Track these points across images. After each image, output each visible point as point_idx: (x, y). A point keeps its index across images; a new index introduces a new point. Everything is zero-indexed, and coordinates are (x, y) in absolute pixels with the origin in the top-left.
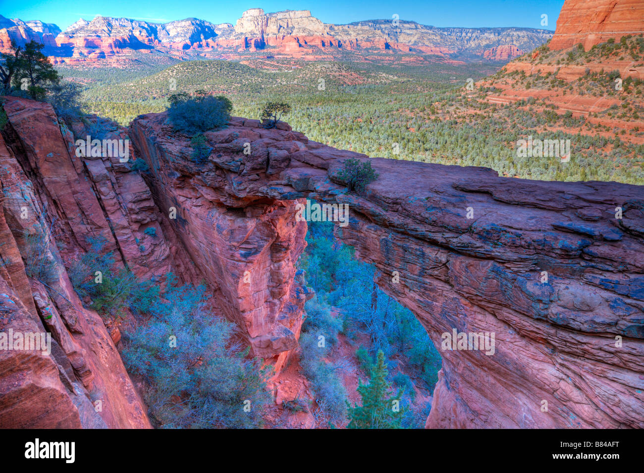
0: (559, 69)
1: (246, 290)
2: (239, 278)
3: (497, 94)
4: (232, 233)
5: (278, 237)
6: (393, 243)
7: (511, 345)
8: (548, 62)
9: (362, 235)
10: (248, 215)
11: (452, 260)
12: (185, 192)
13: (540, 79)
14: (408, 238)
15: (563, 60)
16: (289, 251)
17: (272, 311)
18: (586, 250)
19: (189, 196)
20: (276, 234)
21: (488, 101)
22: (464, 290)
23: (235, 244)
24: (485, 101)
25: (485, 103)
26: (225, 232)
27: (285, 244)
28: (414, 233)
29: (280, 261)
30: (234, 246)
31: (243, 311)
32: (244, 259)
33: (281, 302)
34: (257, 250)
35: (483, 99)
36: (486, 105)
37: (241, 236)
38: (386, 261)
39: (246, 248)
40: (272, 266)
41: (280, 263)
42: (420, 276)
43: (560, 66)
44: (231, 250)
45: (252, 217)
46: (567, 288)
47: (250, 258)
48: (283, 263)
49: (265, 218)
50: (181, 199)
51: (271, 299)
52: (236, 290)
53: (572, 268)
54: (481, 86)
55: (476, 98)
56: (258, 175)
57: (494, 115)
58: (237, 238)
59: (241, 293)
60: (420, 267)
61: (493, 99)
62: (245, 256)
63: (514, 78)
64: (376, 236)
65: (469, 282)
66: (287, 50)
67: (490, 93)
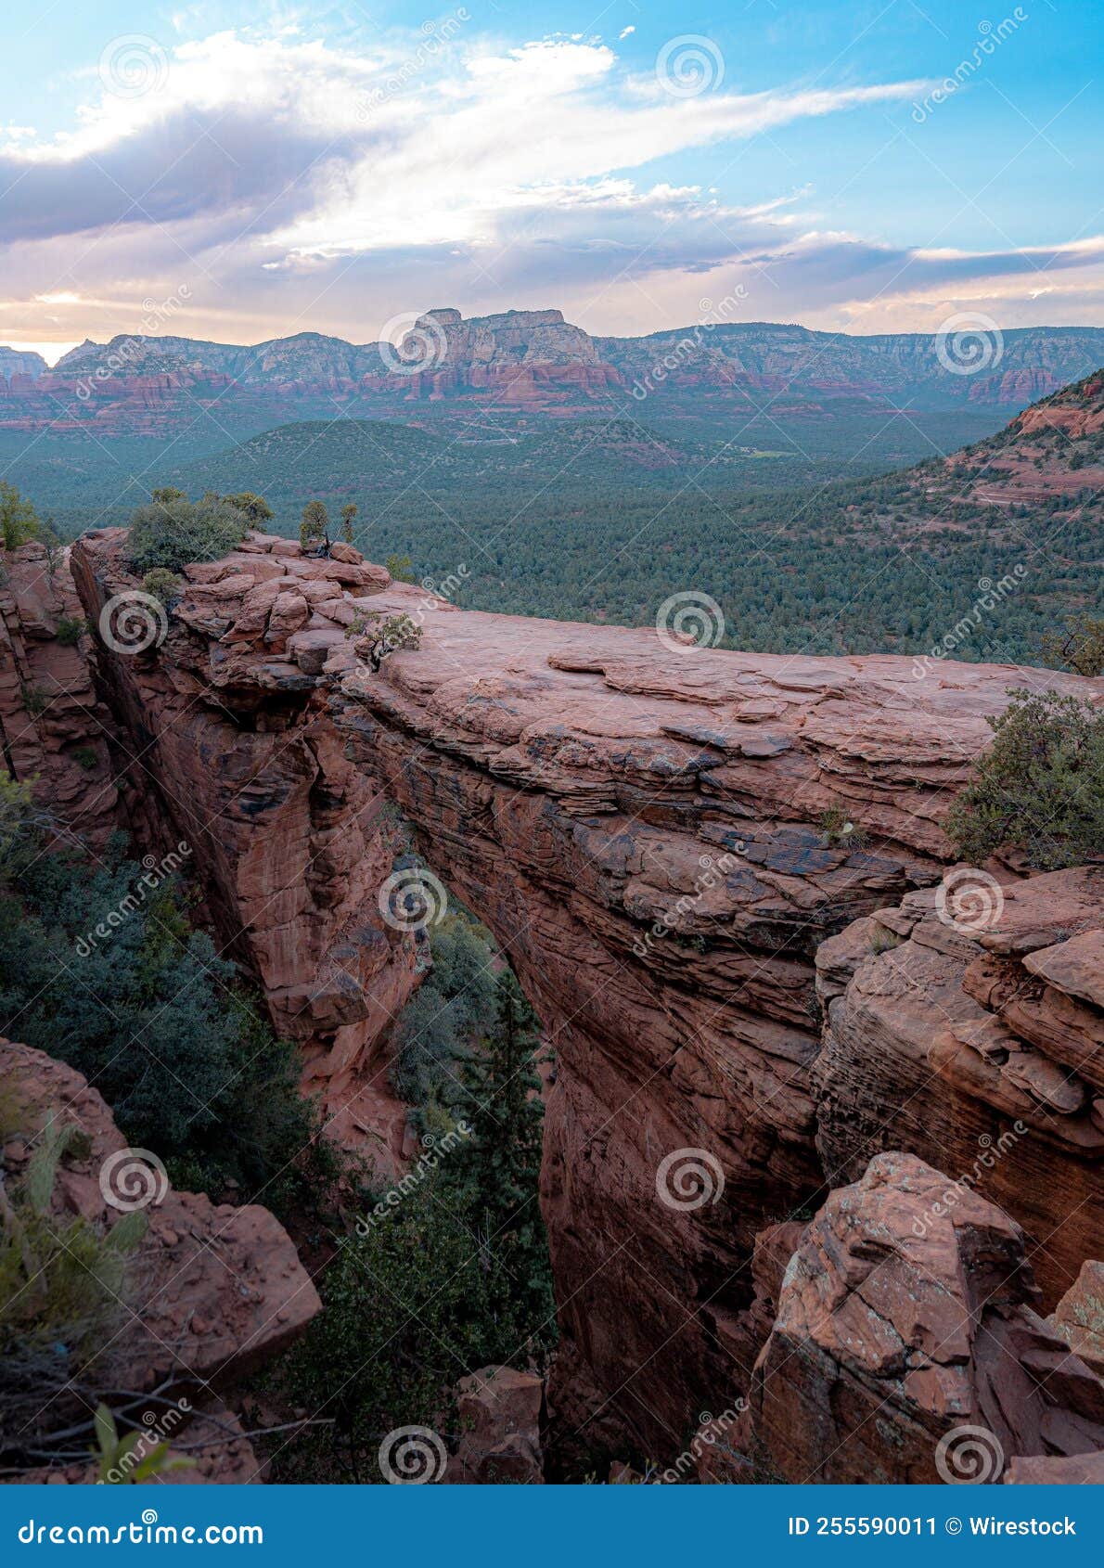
1: (256, 884)
2: (238, 855)
3: (999, 483)
4: (226, 762)
5: (321, 775)
9: (380, 754)
10: (260, 727)
11: (499, 798)
12: (154, 680)
16: (349, 807)
17: (316, 934)
18: (705, 775)
19: (162, 689)
20: (317, 770)
21: (976, 499)
23: (229, 784)
24: (969, 500)
25: (968, 506)
26: (213, 761)
27: (337, 791)
28: (442, 746)
29: (329, 827)
30: (229, 789)
31: (252, 929)
32: (248, 817)
33: (334, 915)
34: (273, 800)
35: (965, 495)
36: (972, 511)
37: (241, 769)
38: (414, 805)
39: (251, 794)
40: (313, 838)
41: (331, 831)
42: (460, 833)
44: (224, 796)
45: (268, 730)
46: (660, 849)
47: (260, 815)
48: (336, 831)
49: (294, 737)
50: (146, 694)
51: (313, 908)
52: (233, 882)
53: (675, 809)
54: (957, 465)
55: (945, 493)
56: (249, 642)
57: (992, 532)
58: (234, 771)
59: (242, 889)
60: (459, 813)
61: (986, 495)
62: (250, 810)
63: (1040, 446)
64: (395, 754)
65: (518, 839)
66: (510, 395)
67: (981, 481)
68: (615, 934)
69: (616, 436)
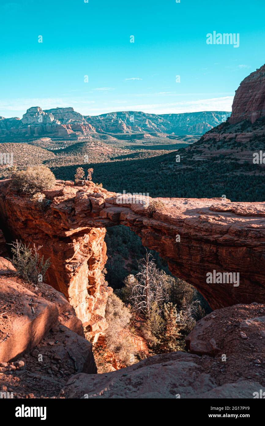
0: (236, 135)
1: (74, 292)
3: (199, 154)
4: (64, 254)
5: (93, 254)
8: (229, 132)
9: (162, 242)
11: (220, 250)
12: (27, 230)
13: (226, 143)
14: (191, 241)
15: (238, 129)
16: (100, 262)
17: (90, 304)
19: (30, 233)
20: (92, 252)
21: (194, 159)
22: (230, 267)
24: (192, 159)
25: (192, 161)
26: (59, 254)
27: (97, 258)
28: (195, 237)
29: (94, 269)
30: (66, 262)
33: (95, 297)
34: (81, 264)
35: (191, 158)
36: (194, 162)
37: (70, 255)
38: (178, 256)
39: (74, 263)
40: (89, 274)
42: (200, 262)
43: (237, 133)
45: (77, 242)
47: (77, 269)
50: (25, 235)
51: (89, 296)
52: (67, 293)
54: (188, 150)
55: (186, 158)
56: (85, 214)
57: (199, 168)
58: (68, 256)
59: (70, 294)
60: (200, 257)
61: (197, 158)
62: (74, 268)
63: (209, 144)
65: (233, 261)
66: (60, 134)
67: (195, 154)
69: (93, 146)
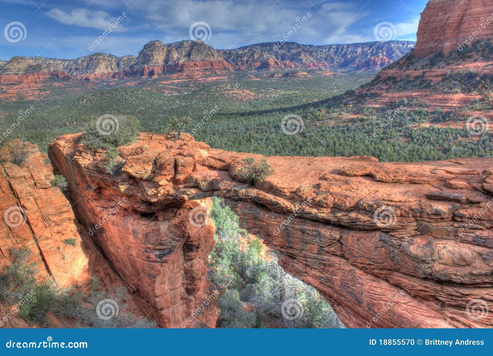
0: (424, 73)
1: (163, 289)
2: (155, 278)
3: (374, 98)
4: (147, 236)
5: (189, 237)
6: (292, 227)
7: (405, 306)
8: (414, 68)
9: (264, 223)
10: (160, 219)
11: (344, 236)
12: (101, 202)
13: (410, 83)
14: (304, 222)
15: (426, 65)
16: (200, 249)
17: (188, 307)
18: (456, 213)
19: (106, 206)
20: (187, 235)
21: (367, 104)
22: (359, 261)
23: (150, 246)
24: (365, 105)
25: (365, 107)
26: (140, 236)
27: (195, 243)
28: (309, 216)
29: (192, 259)
30: (149, 248)
31: (162, 309)
32: (159, 260)
33: (195, 297)
34: (170, 251)
35: (363, 103)
37: (155, 238)
38: (287, 245)
39: (160, 249)
40: (185, 265)
41: (192, 261)
42: (318, 254)
43: (425, 70)
44: (147, 252)
45: (164, 220)
47: (165, 258)
48: (195, 261)
49: (176, 221)
50: (99, 209)
51: (186, 296)
52: (153, 290)
53: (447, 230)
54: (359, 92)
55: (356, 103)
58: (152, 240)
59: (158, 292)
60: (318, 246)
62: (160, 257)
63: (387, 84)
64: (276, 223)
65: (362, 253)
67: (368, 98)
68: (423, 288)
69: (229, 88)
